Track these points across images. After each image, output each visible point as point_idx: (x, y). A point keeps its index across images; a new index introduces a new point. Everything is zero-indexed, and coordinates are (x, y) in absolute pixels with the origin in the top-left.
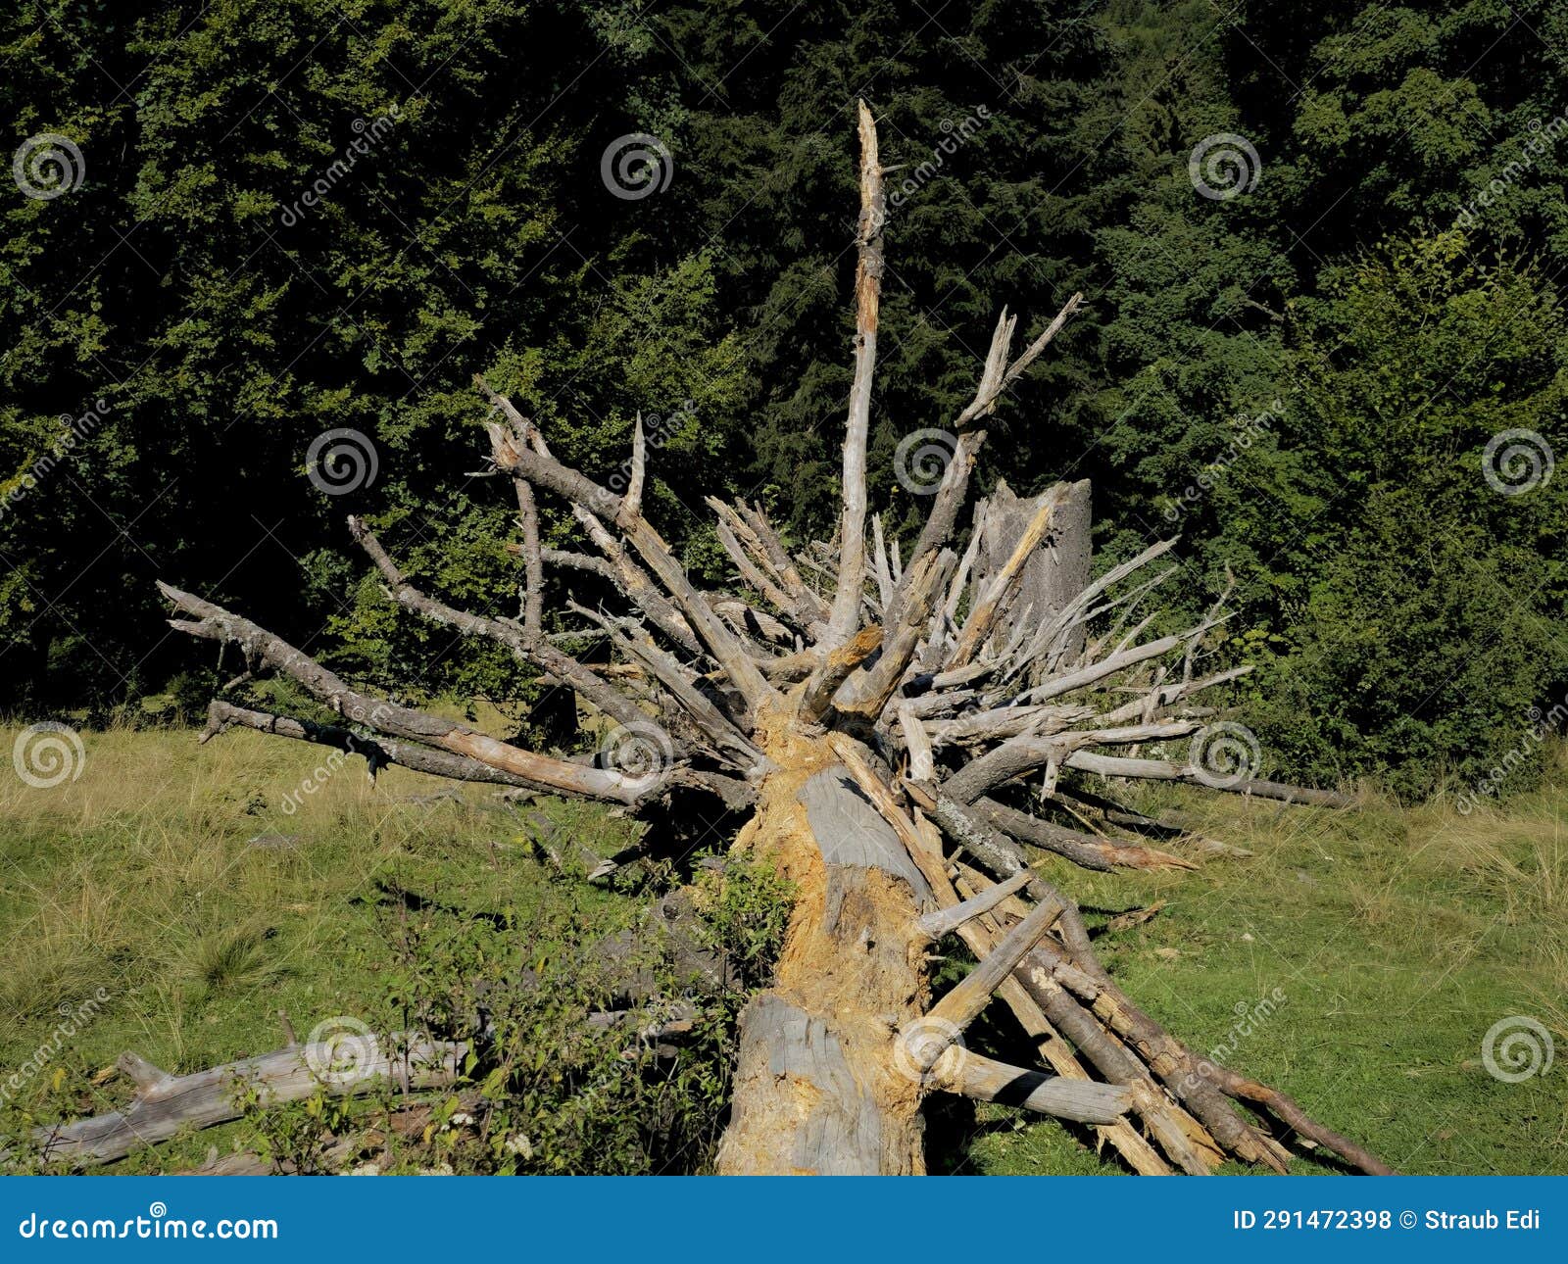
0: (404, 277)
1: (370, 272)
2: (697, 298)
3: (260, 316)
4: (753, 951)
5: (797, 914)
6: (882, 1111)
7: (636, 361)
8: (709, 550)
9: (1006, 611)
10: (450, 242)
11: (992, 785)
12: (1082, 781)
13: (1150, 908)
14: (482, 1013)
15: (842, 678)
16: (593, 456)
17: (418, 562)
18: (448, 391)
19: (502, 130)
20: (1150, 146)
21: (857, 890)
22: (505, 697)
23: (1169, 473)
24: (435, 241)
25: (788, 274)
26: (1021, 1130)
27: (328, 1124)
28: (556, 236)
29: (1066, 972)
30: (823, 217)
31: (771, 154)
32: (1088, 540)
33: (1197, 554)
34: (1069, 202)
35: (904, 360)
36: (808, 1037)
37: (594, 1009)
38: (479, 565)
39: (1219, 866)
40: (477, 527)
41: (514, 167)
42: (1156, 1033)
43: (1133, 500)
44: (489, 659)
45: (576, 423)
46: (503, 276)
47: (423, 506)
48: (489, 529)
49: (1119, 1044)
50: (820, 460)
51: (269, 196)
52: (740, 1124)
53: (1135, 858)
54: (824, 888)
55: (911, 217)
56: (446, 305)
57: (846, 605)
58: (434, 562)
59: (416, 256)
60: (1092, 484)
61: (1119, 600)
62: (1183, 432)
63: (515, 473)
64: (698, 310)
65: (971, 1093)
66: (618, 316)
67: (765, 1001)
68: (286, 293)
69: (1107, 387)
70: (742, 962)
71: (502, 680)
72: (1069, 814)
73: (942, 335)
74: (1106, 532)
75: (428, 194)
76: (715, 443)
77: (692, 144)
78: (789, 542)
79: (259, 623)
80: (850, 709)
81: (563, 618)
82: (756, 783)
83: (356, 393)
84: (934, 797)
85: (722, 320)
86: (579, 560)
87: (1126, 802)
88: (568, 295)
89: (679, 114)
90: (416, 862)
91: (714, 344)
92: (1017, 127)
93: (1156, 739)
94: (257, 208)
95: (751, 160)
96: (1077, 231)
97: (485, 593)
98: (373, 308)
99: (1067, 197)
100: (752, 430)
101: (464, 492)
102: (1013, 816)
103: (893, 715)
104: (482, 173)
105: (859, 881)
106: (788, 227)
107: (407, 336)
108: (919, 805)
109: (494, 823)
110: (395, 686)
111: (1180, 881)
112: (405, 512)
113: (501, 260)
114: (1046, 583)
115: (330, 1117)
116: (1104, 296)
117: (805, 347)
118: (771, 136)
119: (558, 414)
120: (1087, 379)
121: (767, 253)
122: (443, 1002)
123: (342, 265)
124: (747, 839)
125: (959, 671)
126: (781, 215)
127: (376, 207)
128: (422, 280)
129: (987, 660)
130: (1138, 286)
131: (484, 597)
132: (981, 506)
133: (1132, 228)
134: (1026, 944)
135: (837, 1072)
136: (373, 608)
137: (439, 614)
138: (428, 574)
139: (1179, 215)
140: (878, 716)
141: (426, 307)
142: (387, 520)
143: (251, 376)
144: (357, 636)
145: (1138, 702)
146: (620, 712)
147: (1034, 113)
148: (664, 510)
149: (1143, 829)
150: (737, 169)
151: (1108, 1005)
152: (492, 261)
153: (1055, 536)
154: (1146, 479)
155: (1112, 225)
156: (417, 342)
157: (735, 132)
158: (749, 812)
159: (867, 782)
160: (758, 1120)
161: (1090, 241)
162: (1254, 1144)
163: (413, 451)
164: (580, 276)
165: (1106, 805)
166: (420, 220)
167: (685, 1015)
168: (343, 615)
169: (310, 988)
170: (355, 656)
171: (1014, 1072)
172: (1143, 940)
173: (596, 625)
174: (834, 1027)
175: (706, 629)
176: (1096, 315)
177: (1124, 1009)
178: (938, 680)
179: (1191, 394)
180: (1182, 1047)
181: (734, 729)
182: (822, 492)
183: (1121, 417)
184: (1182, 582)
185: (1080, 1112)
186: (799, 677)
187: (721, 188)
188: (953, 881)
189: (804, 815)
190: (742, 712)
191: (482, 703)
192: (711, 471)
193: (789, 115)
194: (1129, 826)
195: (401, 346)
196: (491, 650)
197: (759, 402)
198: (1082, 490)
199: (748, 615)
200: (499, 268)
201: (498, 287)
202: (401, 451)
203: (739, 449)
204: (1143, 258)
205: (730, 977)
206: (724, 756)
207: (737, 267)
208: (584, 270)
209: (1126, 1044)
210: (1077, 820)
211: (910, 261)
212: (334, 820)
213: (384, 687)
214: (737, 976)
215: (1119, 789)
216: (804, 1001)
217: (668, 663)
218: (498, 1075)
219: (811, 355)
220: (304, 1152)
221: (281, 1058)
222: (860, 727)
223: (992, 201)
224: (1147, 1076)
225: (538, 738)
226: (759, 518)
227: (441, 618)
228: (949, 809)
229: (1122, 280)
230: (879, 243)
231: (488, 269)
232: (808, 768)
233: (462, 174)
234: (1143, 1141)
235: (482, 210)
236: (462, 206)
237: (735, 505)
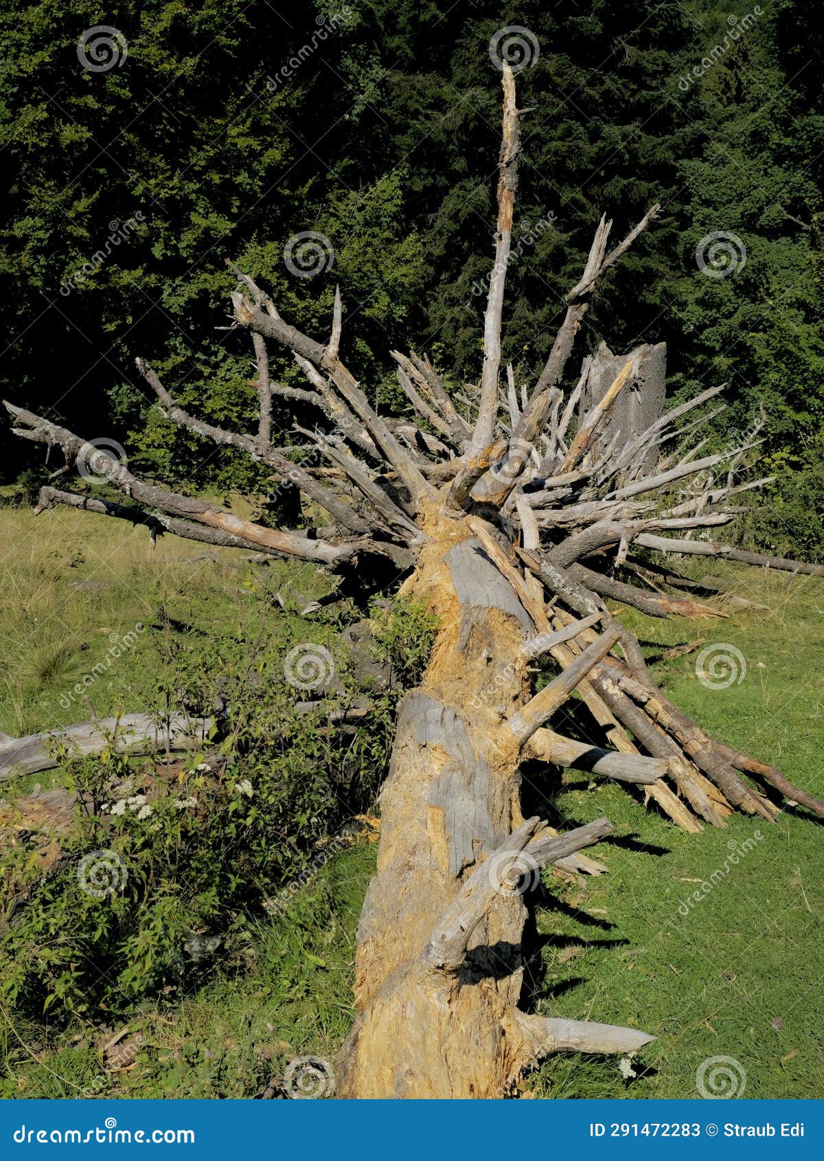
0: (181, 189)
1: (157, 185)
2: (390, 208)
3: (79, 216)
4: (409, 663)
5: (439, 638)
6: (491, 770)
7: (344, 252)
8: (394, 390)
9: (600, 435)
10: (214, 163)
11: (582, 555)
12: (649, 556)
13: (693, 643)
14: (224, 701)
15: (476, 478)
16: (313, 320)
17: (189, 395)
18: (212, 272)
19: (251, 82)
20: (720, 100)
21: (481, 623)
22: (251, 490)
23: (723, 339)
24: (203, 163)
25: (455, 191)
26: (592, 790)
27: (115, 770)
28: (289, 161)
29: (627, 683)
30: (481, 149)
31: (445, 102)
32: (663, 387)
33: (742, 398)
34: (659, 140)
35: (537, 255)
36: (442, 720)
37: (300, 699)
38: (233, 397)
39: (744, 616)
40: (231, 369)
41: (259, 109)
42: (689, 726)
43: (699, 359)
44: (240, 464)
45: (301, 297)
46: (251, 189)
47: (193, 355)
48: (240, 372)
49: (663, 732)
50: (474, 327)
51: (85, 129)
52: (394, 776)
53: (684, 609)
54: (459, 621)
55: (544, 150)
56: (210, 210)
57: (485, 428)
58: (201, 395)
59: (190, 175)
60: (668, 348)
61: (683, 430)
62: (736, 310)
63: (250, 328)
64: (390, 216)
65: (556, 762)
66: (332, 219)
67: (415, 695)
68: (97, 199)
69: (682, 276)
70: (402, 671)
71: (249, 479)
72: (640, 578)
73: (565, 237)
74: (678, 381)
75: (197, 128)
76: (400, 313)
77: (388, 94)
78: (449, 385)
79: (73, 432)
80: (482, 499)
81: (292, 436)
82: (415, 550)
83: (147, 272)
84: (538, 561)
85: (408, 224)
86: (299, 394)
87: (680, 571)
88: (297, 203)
89: (379, 72)
90: (185, 602)
91: (400, 241)
92: (624, 84)
93: (703, 527)
94: (76, 137)
95: (430, 106)
96: (664, 162)
97: (237, 417)
98: (158, 211)
99: (658, 136)
100: (427, 305)
101: (221, 345)
102: (600, 579)
103: (513, 506)
104: (237, 113)
105: (483, 617)
106: (456, 156)
107: (183, 232)
108: (528, 567)
109: (240, 576)
110: (174, 482)
111: (715, 625)
112: (180, 359)
113: (249, 177)
114: (632, 416)
115: (116, 764)
116: (682, 210)
117: (466, 244)
118: (445, 89)
119: (289, 289)
120: (667, 270)
121: (440, 175)
122: (195, 691)
123: (137, 180)
124: (409, 588)
125: (564, 476)
126: (451, 147)
127: (161, 139)
128: (193, 191)
129: (586, 469)
130: (707, 203)
131: (236, 420)
132: (587, 361)
133: (705, 160)
134: (594, 660)
135: (461, 743)
136: (159, 426)
137: (199, 428)
138: (197, 403)
139: (738, 152)
140: (502, 505)
141: (196, 211)
142: (169, 365)
143: (73, 259)
144: (148, 446)
145: (693, 501)
146: (324, 500)
147: (636, 74)
148: (363, 360)
149: (690, 589)
150: (420, 113)
151: (655, 705)
152: (242, 178)
153: (640, 383)
154: (708, 343)
155: (690, 158)
156: (190, 236)
157: (418, 86)
158: (411, 570)
159: (492, 550)
160: (407, 774)
161: (676, 169)
162: (753, 801)
163: (187, 315)
164: (306, 190)
165: (666, 572)
166: (192, 147)
167: (363, 707)
168: (138, 431)
169: (111, 684)
170: (146, 460)
171: (586, 748)
172: (687, 666)
173: (314, 442)
174: (461, 713)
175: (383, 442)
176: (676, 224)
177: (666, 708)
178: (549, 482)
179: (742, 283)
180: (706, 735)
181: (402, 512)
182: (476, 350)
183: (691, 298)
184: (731, 419)
185: (630, 777)
186: (449, 478)
187: (408, 127)
188: (550, 619)
189: (448, 572)
190: (408, 501)
191: (235, 495)
192: (397, 333)
193: (458, 74)
194: (682, 588)
195: (178, 239)
196: (241, 458)
197: (433, 283)
198: (659, 349)
199: (418, 436)
200: (248, 184)
201: (247, 198)
202: (178, 315)
203: (417, 319)
204: (712, 182)
205: (394, 680)
206: (393, 530)
207: (418, 186)
208: (308, 185)
209: (667, 733)
210: (645, 582)
211: (543, 182)
212: (130, 571)
213: (166, 483)
214: (398, 680)
215: (676, 562)
216: (442, 696)
217: (360, 468)
218: (231, 740)
219: (470, 250)
220: (98, 788)
221: (86, 727)
222: (489, 512)
223: (604, 139)
224: (681, 755)
225: (272, 520)
226: (426, 366)
227: (201, 432)
228: (549, 570)
229: (696, 199)
230: (515, 166)
231: (240, 184)
232: (452, 540)
233: (222, 114)
234: (676, 798)
235: (236, 140)
236: (223, 139)
237: (408, 356)
